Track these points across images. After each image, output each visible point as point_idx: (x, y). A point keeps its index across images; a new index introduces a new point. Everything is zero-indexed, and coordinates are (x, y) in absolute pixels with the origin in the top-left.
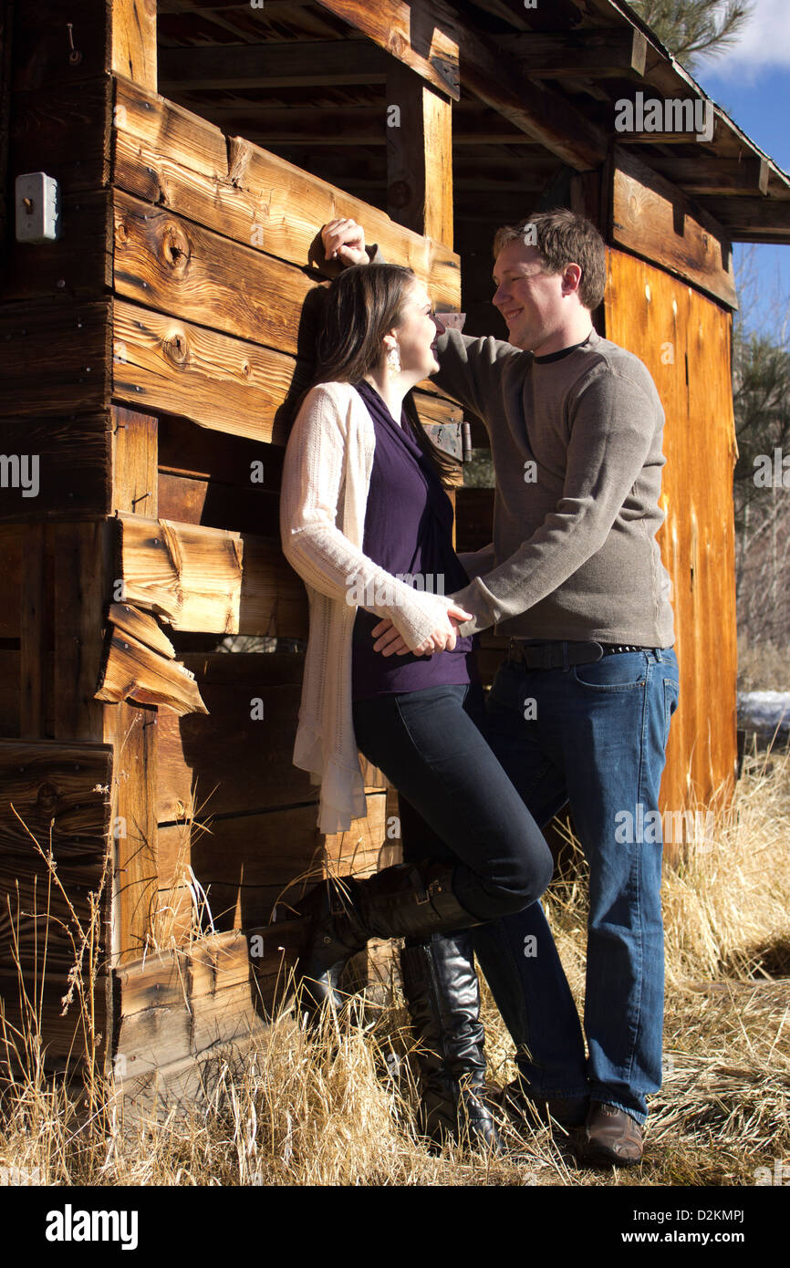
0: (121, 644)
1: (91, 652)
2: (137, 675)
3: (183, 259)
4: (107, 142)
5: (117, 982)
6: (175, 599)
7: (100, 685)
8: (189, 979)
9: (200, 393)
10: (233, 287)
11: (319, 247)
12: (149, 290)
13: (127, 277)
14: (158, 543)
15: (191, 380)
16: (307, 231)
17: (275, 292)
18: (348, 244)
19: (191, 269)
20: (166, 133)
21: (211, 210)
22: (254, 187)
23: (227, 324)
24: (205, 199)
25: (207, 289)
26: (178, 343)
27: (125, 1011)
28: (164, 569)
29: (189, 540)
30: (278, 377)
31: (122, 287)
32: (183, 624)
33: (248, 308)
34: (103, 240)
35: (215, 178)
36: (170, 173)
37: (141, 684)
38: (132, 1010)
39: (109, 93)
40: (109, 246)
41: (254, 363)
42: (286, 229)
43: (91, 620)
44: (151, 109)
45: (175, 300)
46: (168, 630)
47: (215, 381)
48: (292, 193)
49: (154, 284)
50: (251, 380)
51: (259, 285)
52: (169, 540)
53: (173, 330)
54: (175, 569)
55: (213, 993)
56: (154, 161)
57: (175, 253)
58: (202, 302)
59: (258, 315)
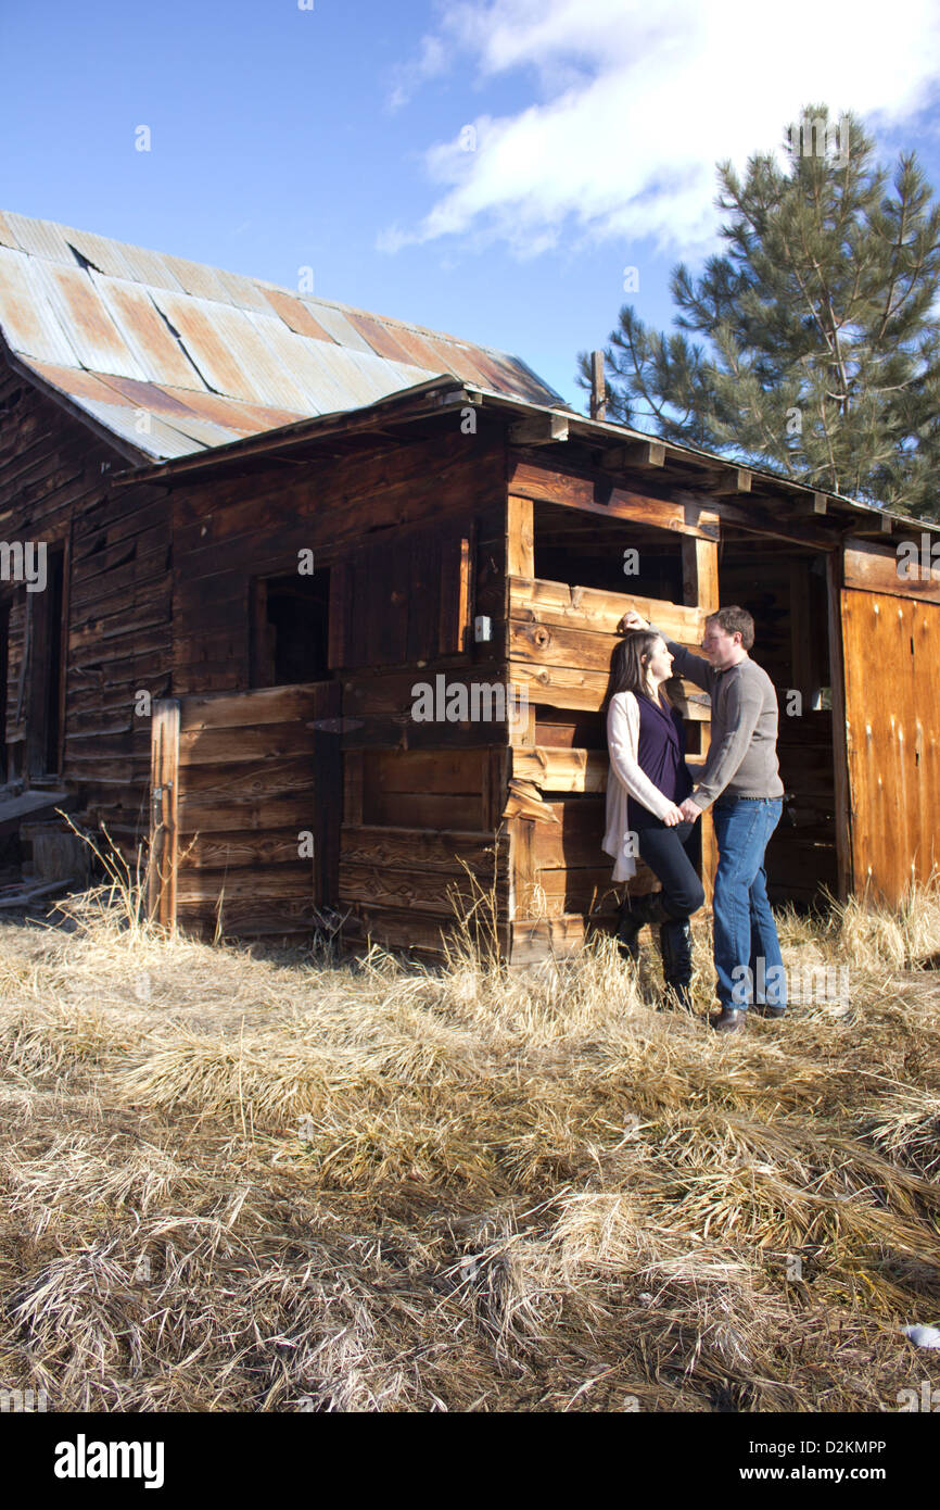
0: (514, 795)
1: (503, 798)
2: (522, 807)
3: (546, 641)
4: (506, 602)
5: (512, 926)
6: (542, 777)
7: (504, 811)
8: (551, 930)
9: (557, 694)
10: (575, 649)
11: (622, 624)
12: (528, 656)
13: (516, 653)
14: (534, 756)
15: (551, 689)
16: (616, 618)
17: (600, 647)
18: (633, 622)
19: (551, 644)
20: (537, 593)
21: (562, 619)
22: (585, 605)
23: (571, 664)
24: (558, 615)
25: (560, 651)
26: (543, 676)
27: (515, 937)
28: (537, 766)
29: (549, 754)
30: (601, 684)
31: (512, 657)
32: (547, 787)
33: (583, 656)
34: (504, 640)
35: (564, 606)
36: (538, 609)
37: (524, 811)
38: (519, 938)
39: (507, 584)
40: (507, 642)
41: (586, 678)
42: (605, 620)
43: (504, 786)
44: (528, 585)
45: (542, 658)
46: (539, 790)
47: (565, 689)
48: (608, 604)
49: (531, 653)
50: (585, 686)
51: (589, 644)
52: (539, 754)
53: (540, 671)
54: (543, 765)
55: (565, 937)
56: (529, 605)
57: (542, 640)
58: (557, 657)
59: (590, 659)
